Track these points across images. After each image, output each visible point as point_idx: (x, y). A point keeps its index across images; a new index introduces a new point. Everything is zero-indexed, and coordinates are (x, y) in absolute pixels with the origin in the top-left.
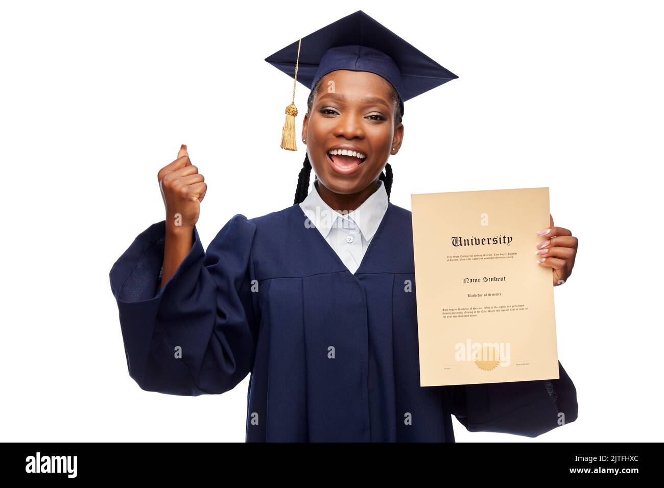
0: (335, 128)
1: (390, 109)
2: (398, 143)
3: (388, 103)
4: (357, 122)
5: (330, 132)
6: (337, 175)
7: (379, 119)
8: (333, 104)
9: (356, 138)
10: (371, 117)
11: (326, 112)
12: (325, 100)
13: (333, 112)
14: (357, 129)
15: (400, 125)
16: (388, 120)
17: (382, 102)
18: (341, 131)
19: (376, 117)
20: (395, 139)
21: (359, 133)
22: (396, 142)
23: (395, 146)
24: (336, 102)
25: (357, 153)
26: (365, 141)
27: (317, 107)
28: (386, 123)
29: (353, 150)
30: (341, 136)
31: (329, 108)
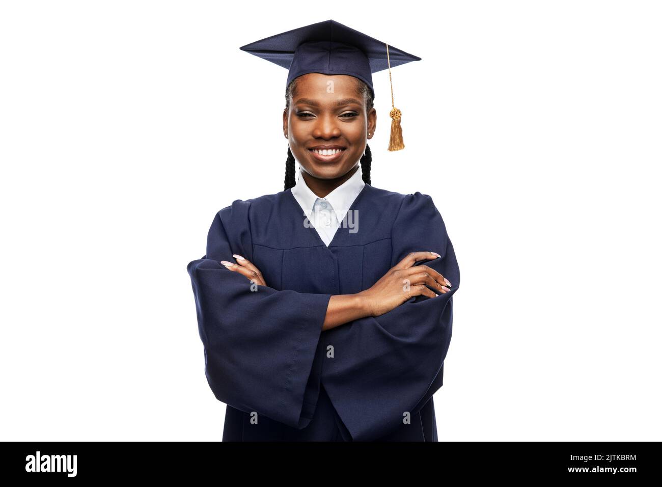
0: (313, 131)
1: (361, 105)
2: (372, 126)
3: (358, 100)
4: (333, 123)
5: (308, 135)
6: (321, 162)
7: (353, 116)
8: (308, 109)
9: (334, 138)
10: (345, 115)
11: (302, 116)
12: (301, 105)
13: (310, 115)
14: (333, 129)
15: (372, 110)
16: (361, 114)
17: (352, 101)
18: (319, 133)
19: (349, 115)
20: (370, 123)
21: (335, 132)
22: (371, 126)
23: (370, 130)
24: (310, 107)
25: (336, 150)
26: (341, 137)
27: (293, 112)
28: (359, 117)
29: (332, 148)
30: (320, 138)
31: (305, 112)
